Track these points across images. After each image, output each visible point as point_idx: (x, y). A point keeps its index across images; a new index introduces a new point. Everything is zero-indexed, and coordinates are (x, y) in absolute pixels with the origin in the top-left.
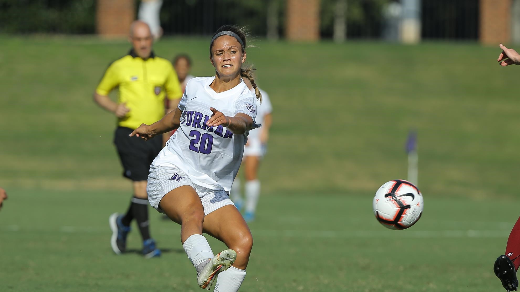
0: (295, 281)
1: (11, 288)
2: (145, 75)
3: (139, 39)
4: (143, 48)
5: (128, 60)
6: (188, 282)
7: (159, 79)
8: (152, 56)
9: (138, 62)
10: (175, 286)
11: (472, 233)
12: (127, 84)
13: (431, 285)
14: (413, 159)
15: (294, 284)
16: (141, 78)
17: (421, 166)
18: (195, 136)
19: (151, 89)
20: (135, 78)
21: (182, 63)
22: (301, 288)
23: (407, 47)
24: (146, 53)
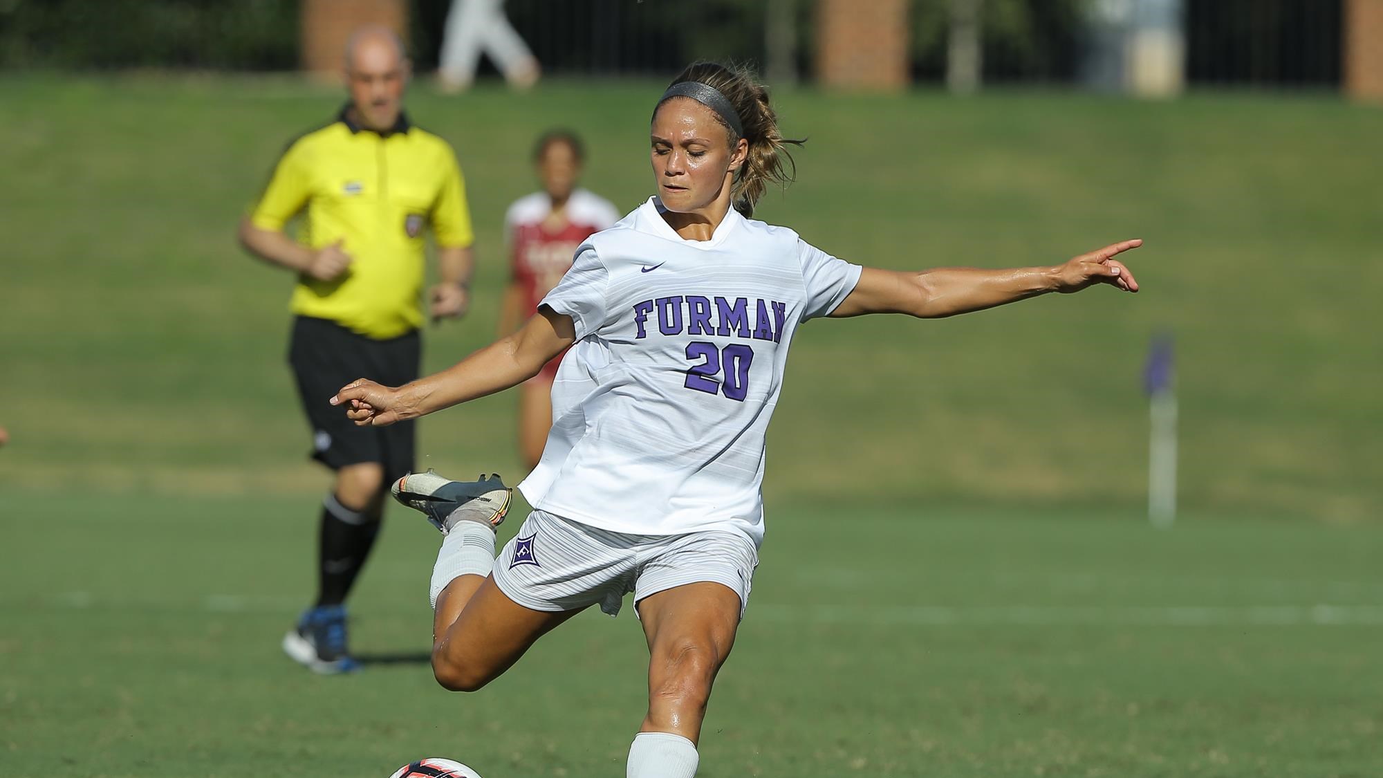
0: (842, 743)
1: (70, 762)
2: (382, 180)
3: (368, 78)
4: (379, 103)
5: (337, 135)
6: (551, 747)
7: (417, 194)
8: (401, 126)
9: (366, 144)
10: (516, 757)
11: (1325, 614)
12: (333, 202)
13: (1214, 755)
14: (1164, 412)
15: (841, 753)
16: (371, 189)
17: (1185, 431)
18: (703, 356)
19: (396, 220)
20: (354, 188)
21: (559, 154)
22: (859, 763)
23: (1148, 107)
24: (384, 118)
